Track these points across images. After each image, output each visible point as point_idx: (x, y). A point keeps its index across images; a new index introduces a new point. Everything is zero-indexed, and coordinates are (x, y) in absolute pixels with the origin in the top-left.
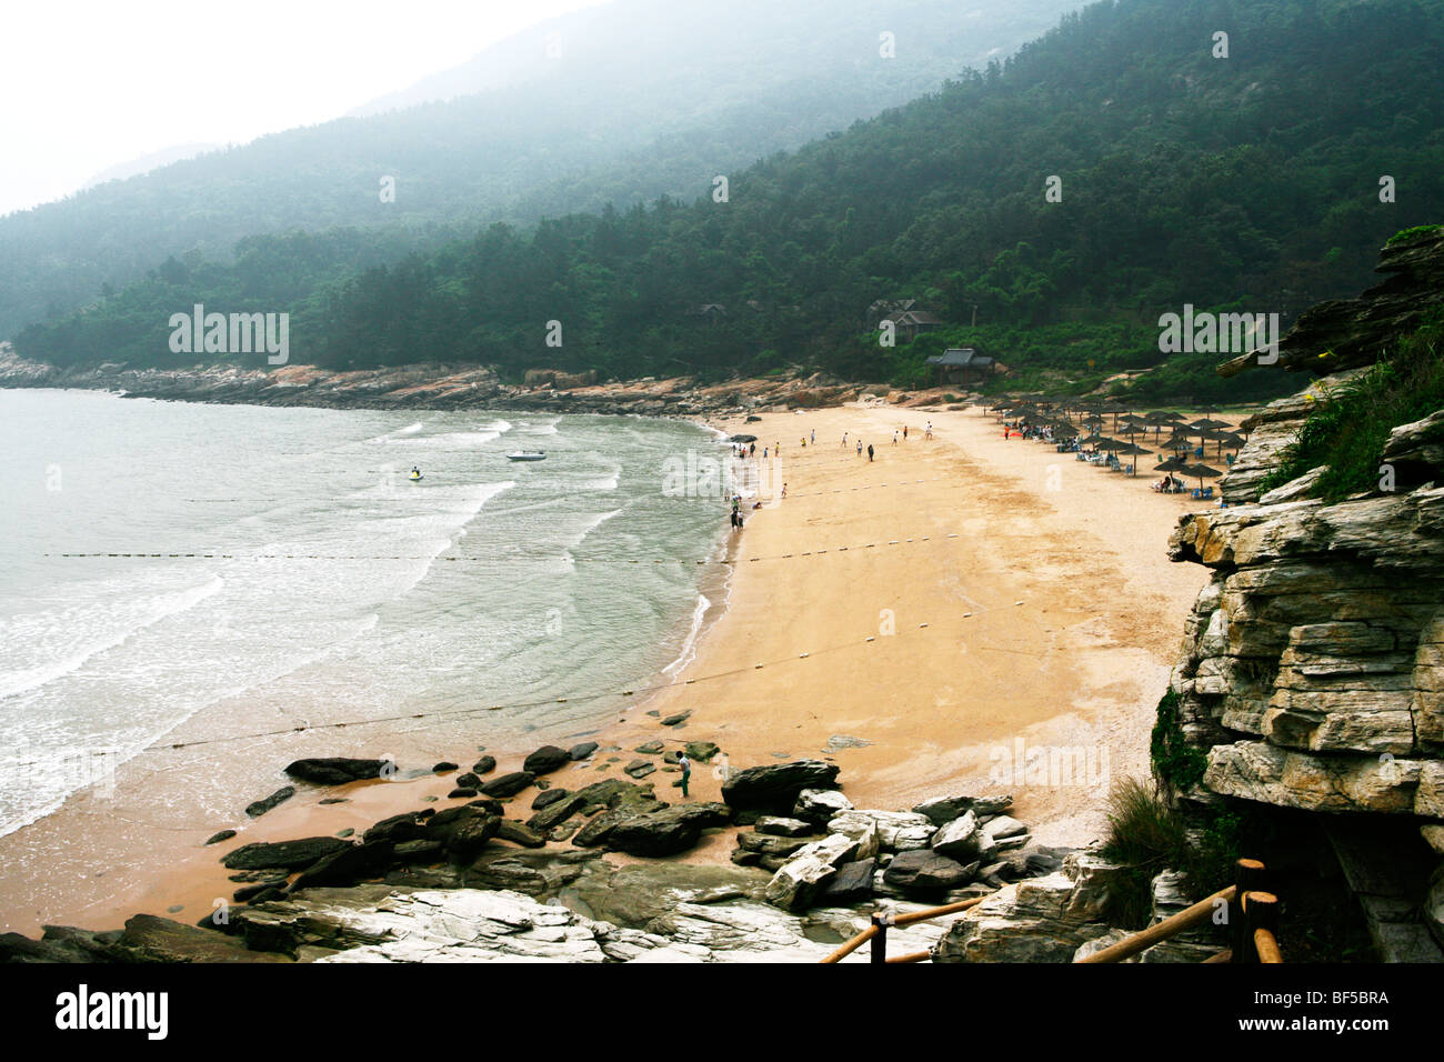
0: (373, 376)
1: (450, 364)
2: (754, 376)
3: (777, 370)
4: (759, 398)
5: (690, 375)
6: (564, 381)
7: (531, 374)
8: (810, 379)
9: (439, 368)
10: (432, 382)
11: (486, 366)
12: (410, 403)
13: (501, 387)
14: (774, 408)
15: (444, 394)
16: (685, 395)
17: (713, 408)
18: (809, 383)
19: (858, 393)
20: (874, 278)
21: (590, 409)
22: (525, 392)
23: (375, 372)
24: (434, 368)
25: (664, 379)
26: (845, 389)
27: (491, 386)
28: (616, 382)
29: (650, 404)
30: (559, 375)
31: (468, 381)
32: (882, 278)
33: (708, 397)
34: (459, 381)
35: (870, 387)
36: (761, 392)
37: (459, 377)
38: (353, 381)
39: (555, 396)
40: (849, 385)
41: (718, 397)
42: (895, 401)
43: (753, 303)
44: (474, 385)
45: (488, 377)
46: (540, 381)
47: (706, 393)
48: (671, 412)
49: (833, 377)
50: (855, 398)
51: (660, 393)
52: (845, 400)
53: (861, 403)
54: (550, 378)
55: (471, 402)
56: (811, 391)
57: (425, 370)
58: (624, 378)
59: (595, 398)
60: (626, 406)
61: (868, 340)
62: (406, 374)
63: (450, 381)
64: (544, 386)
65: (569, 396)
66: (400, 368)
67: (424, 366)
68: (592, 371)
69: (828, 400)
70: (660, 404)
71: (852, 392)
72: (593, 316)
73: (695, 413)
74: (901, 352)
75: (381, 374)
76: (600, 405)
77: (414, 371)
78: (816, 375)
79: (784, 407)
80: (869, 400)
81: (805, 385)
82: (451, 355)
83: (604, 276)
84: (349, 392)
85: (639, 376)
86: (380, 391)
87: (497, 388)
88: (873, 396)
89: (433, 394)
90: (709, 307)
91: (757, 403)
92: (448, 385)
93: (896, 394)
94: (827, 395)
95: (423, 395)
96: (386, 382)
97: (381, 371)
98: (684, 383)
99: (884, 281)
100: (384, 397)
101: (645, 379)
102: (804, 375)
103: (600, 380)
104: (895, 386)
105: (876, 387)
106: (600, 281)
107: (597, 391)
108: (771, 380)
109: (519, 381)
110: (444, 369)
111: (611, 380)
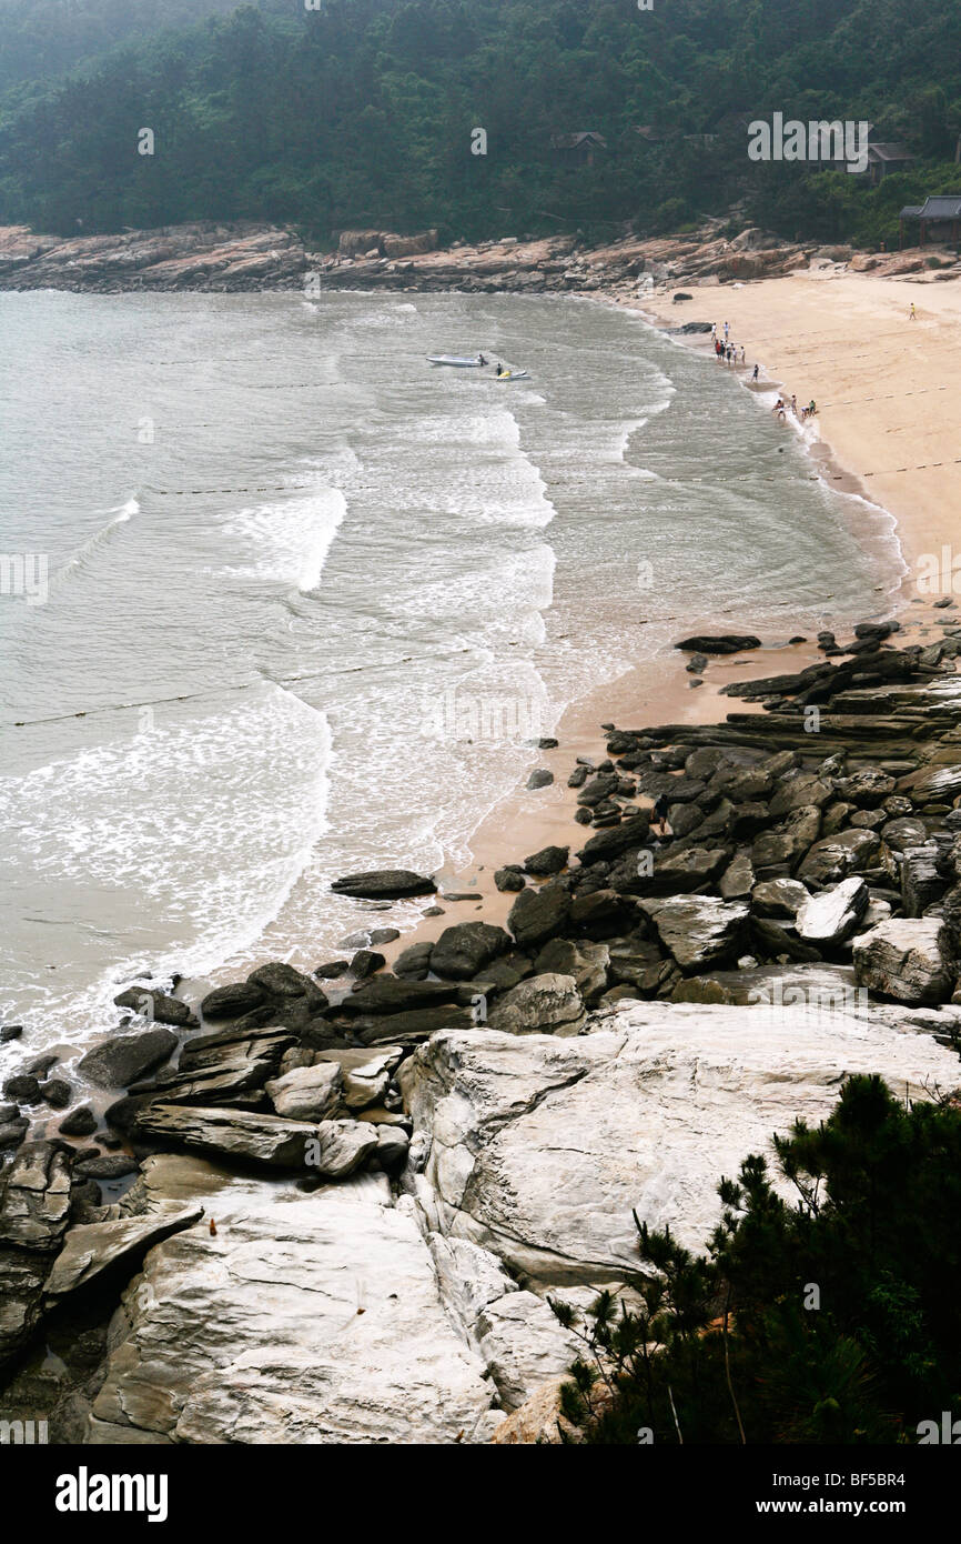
0: (121, 243)
1: (229, 224)
2: (657, 235)
3: (689, 226)
4: (670, 265)
5: (565, 234)
6: (396, 246)
7: (348, 237)
8: (739, 238)
9: (213, 230)
10: (209, 251)
11: (281, 228)
12: (189, 280)
13: (308, 256)
14: (701, 281)
15: (234, 268)
16: (567, 262)
17: (612, 281)
18: (739, 244)
19: (808, 257)
20: (810, 92)
21: (447, 285)
22: (346, 263)
23: (124, 238)
24: (208, 231)
25: (530, 241)
26: (791, 253)
27: (298, 256)
28: (463, 245)
29: (525, 277)
30: (390, 238)
31: (261, 248)
32: (822, 92)
33: (601, 265)
34: (252, 248)
35: (824, 249)
36: (672, 257)
37: (247, 242)
38: (94, 251)
39: (392, 268)
40: (796, 247)
41: (614, 263)
42: (863, 267)
43: (644, 130)
44: (274, 254)
45: (287, 243)
46: (363, 247)
47: (598, 257)
48: (555, 288)
49: (770, 236)
50: (805, 265)
51: (534, 262)
52: (792, 267)
53: (814, 271)
54: (377, 242)
55: (277, 278)
56: (747, 256)
57: (195, 233)
58: (475, 238)
59: (447, 269)
60: (497, 280)
61: (817, 186)
62: (169, 239)
63: (236, 249)
64: (369, 254)
65: (410, 268)
66: (158, 231)
67: (194, 227)
68: (433, 232)
69: (770, 267)
70: (537, 276)
71: (800, 257)
72: (418, 152)
73: (591, 288)
74: (864, 199)
75: (133, 240)
76: (453, 278)
77: (178, 236)
78: (746, 232)
79: (713, 279)
80: (825, 266)
81: (734, 247)
82: (230, 214)
83: (422, 91)
84: (95, 267)
85: (496, 237)
86: (138, 265)
87: (305, 259)
88: (830, 261)
89: (219, 268)
90: (581, 136)
91: (671, 273)
92: (234, 255)
93: (862, 259)
94: (768, 261)
95: (206, 269)
96: (145, 252)
97: (131, 236)
98: (560, 245)
99: (825, 95)
100: (148, 271)
101: (504, 240)
102: (731, 233)
103: (443, 244)
104: (858, 247)
105: (832, 249)
106: (417, 99)
107: (442, 259)
108: (683, 240)
109: (332, 247)
110: (221, 232)
111: (457, 243)
